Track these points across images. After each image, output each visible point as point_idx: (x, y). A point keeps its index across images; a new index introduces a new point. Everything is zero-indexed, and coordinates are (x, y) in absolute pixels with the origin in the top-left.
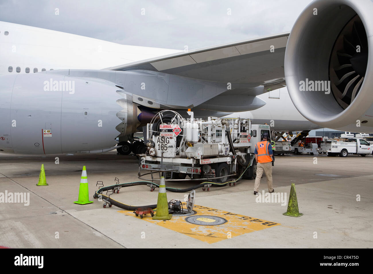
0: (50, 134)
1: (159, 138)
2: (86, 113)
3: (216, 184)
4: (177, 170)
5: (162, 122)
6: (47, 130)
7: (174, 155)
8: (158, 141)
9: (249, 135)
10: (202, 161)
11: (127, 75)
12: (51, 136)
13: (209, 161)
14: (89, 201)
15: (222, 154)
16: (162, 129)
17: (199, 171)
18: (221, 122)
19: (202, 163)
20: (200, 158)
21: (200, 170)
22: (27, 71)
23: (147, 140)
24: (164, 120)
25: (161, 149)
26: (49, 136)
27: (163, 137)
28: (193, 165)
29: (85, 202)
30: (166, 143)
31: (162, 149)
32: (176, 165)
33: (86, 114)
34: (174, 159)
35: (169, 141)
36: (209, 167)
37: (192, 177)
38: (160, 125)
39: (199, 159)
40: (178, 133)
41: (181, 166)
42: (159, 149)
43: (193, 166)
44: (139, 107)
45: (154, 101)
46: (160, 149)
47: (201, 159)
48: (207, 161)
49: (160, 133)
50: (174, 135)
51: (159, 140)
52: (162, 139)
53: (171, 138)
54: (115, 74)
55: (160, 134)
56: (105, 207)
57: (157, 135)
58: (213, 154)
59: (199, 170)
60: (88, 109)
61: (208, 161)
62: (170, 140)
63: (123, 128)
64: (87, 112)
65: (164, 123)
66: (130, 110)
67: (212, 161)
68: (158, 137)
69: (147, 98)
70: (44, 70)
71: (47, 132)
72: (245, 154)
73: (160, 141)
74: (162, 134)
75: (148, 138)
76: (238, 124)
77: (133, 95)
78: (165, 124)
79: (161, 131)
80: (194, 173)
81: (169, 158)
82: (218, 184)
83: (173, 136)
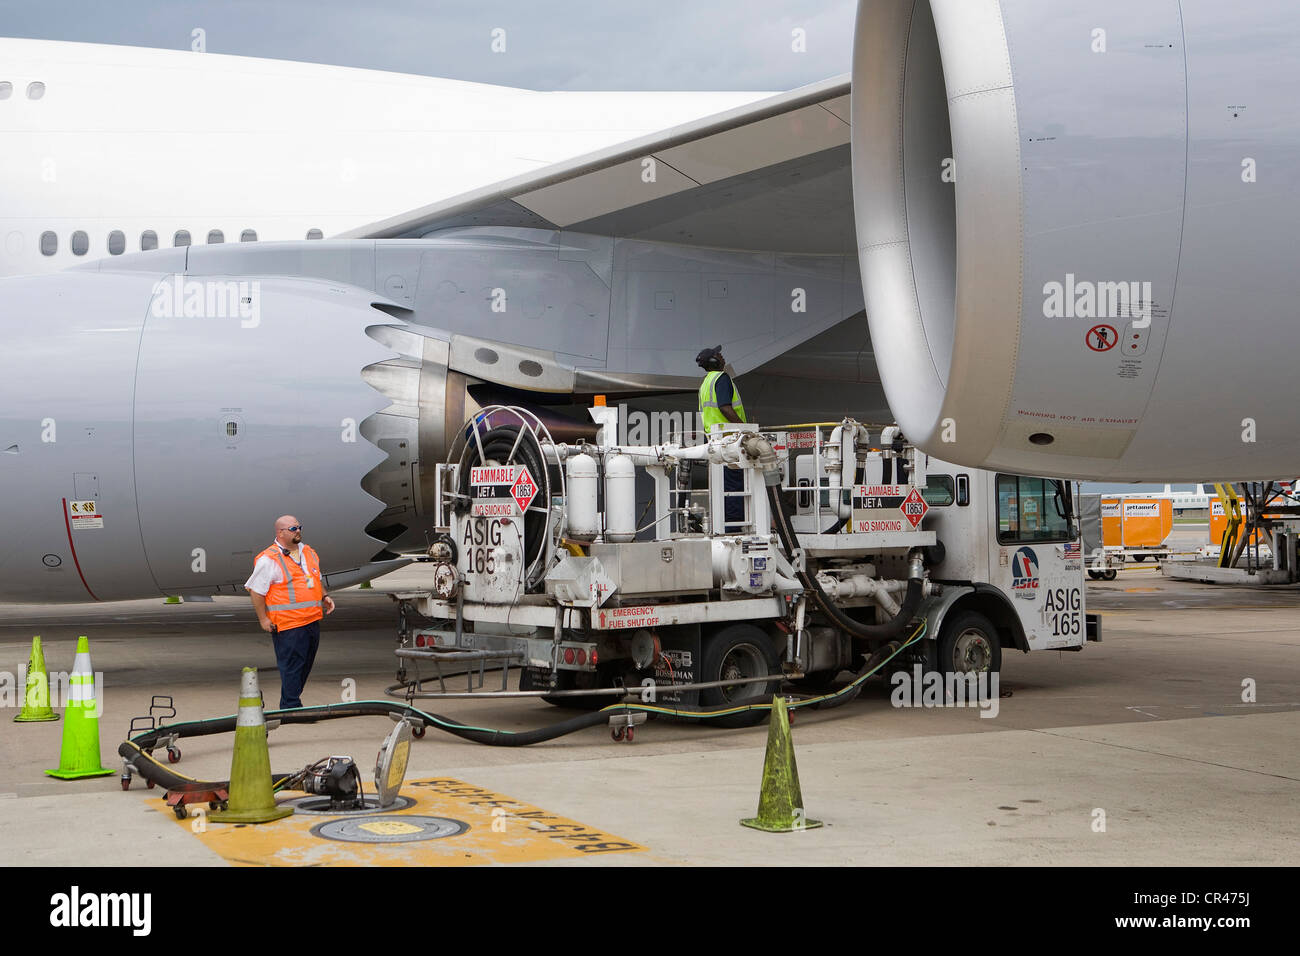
0: (96, 516)
1: (469, 522)
2: (233, 428)
3: (673, 712)
4: (521, 656)
5: (482, 458)
6: (84, 502)
7: (513, 593)
8: (467, 537)
9: (914, 496)
10: (602, 617)
11: (422, 253)
12: (101, 526)
13: (646, 617)
14: (101, 768)
15: (734, 586)
16: (478, 484)
17: (588, 658)
18: (742, 444)
19: (603, 624)
20: (592, 602)
21: (592, 655)
22: (116, 244)
23: (437, 531)
24: (491, 446)
25: (475, 571)
26: (91, 527)
27: (481, 519)
28: (557, 631)
29: (81, 770)
30: (491, 545)
31: (480, 569)
32: (522, 633)
33: (235, 432)
34: (515, 610)
35: (499, 534)
36: (654, 643)
37: (553, 684)
38: (473, 469)
39: (590, 608)
40: (527, 500)
41: (538, 638)
42: (470, 571)
43: (556, 638)
44: (472, 390)
45: (549, 358)
46: (474, 568)
47: (599, 608)
48: (631, 617)
49: (470, 504)
50: (513, 508)
51: (469, 534)
52: (479, 525)
53: (506, 522)
54: (375, 252)
55: (474, 507)
56: (126, 784)
57: (463, 508)
58: (678, 588)
59: (588, 653)
60: (240, 410)
61: (638, 617)
62: (502, 530)
63: (405, 485)
64: (235, 425)
65: (492, 462)
66: (429, 406)
67: (664, 615)
68: (466, 518)
69: (518, 346)
70: (182, 238)
71: (82, 512)
72: (896, 584)
73: (474, 534)
74: (479, 505)
75: (438, 525)
76: (837, 447)
77: (456, 337)
78: (495, 466)
79: (474, 492)
80: (561, 666)
81: (501, 605)
82: (681, 713)
83: (513, 513)
